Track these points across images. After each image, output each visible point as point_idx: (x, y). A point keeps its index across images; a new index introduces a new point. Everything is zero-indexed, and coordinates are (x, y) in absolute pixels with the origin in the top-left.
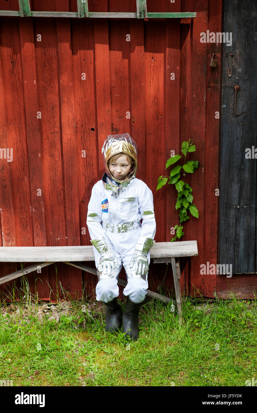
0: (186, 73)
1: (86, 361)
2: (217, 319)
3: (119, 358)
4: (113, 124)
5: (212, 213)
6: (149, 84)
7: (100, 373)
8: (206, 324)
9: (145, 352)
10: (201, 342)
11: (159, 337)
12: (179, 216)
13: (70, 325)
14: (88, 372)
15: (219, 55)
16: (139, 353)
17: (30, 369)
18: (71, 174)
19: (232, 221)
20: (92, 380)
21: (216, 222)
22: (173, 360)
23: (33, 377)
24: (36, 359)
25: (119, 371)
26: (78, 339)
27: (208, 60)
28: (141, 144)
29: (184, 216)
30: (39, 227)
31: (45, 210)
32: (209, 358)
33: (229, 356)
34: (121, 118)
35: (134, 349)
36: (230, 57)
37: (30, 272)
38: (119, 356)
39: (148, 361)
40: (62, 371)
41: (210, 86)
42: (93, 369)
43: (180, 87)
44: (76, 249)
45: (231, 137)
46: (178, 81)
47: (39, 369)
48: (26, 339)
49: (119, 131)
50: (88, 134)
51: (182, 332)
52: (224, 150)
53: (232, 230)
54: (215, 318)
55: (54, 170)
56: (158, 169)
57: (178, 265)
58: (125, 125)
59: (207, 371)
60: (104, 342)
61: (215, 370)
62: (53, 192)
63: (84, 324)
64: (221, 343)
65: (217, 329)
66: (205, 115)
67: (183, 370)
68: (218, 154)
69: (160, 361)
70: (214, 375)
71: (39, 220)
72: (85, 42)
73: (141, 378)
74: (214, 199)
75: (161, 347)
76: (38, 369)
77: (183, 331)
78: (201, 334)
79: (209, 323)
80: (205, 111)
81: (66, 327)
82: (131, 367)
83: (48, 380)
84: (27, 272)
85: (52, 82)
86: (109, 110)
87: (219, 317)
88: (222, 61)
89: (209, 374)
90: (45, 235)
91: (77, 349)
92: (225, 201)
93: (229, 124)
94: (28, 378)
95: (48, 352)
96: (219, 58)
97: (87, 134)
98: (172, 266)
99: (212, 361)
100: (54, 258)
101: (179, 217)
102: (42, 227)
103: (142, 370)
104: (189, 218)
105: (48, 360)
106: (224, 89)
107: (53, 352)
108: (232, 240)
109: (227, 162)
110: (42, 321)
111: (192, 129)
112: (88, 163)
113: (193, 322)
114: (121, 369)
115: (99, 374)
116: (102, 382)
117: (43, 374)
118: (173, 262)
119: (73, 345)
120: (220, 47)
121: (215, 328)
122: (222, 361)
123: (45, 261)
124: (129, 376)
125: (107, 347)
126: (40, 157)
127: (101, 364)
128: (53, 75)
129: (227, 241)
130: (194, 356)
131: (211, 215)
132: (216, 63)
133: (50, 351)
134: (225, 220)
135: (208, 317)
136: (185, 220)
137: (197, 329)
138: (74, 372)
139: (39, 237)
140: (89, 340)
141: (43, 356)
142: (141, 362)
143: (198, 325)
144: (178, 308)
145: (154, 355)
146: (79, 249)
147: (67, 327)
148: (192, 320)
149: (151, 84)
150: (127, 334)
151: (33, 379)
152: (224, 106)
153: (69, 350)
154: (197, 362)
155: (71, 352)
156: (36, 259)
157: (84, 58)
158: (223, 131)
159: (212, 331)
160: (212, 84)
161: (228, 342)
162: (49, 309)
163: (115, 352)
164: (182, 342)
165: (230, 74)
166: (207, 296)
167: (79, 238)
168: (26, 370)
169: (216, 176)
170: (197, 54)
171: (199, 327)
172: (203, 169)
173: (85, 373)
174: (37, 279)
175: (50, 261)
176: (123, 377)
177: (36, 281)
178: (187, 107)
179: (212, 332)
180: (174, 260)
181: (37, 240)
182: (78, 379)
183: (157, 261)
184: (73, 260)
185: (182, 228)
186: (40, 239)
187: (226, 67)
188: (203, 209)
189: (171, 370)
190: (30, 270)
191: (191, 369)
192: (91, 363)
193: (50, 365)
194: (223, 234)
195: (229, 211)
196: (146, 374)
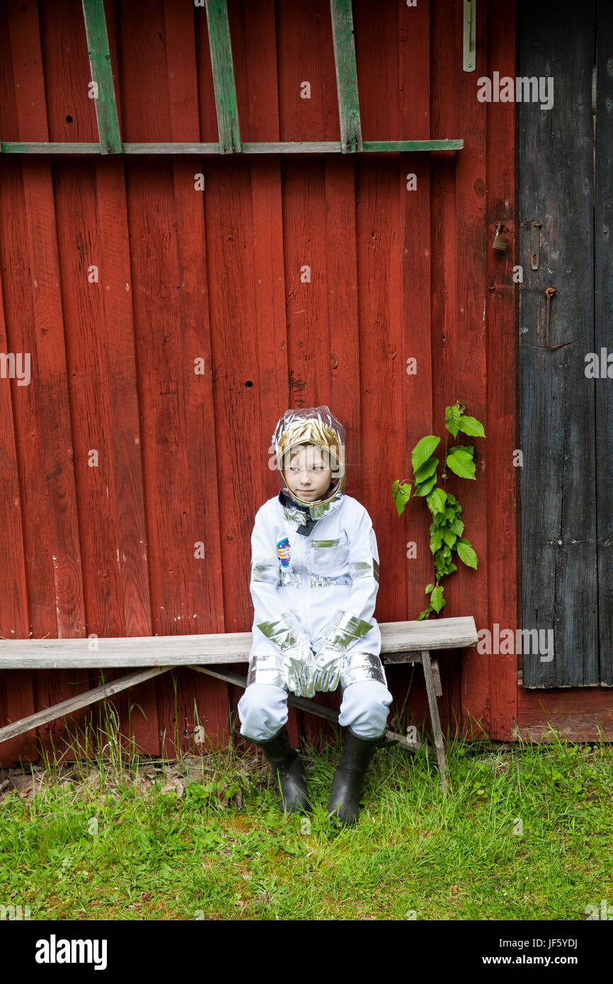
0: (443, 263)
1: (249, 870)
2: (523, 782)
3: (318, 863)
4: (292, 372)
5: (504, 558)
6: (367, 286)
7: (281, 894)
8: (500, 793)
9: (374, 850)
10: (492, 828)
11: (401, 820)
12: (435, 564)
13: (209, 801)
14: (256, 892)
15: (510, 225)
16: (361, 851)
17: (132, 890)
18: (204, 480)
19: (547, 572)
20: (266, 907)
21: (514, 576)
22: (433, 864)
23: (139, 904)
24: (142, 871)
25: (321, 889)
26: (227, 829)
27: (490, 236)
28: (352, 414)
29: (446, 565)
30: (136, 595)
31: (148, 557)
32: (510, 860)
33: (553, 854)
34: (309, 358)
35: (350, 844)
36: (534, 229)
37: (120, 690)
38: (318, 861)
39: (381, 867)
40: (199, 892)
41: (494, 289)
42: (265, 887)
43: (432, 292)
44: (217, 639)
45: (541, 394)
46: (428, 280)
47: (150, 890)
48: (117, 832)
49: (304, 387)
50: (239, 393)
51: (450, 808)
52: (526, 422)
53: (548, 594)
54: (519, 779)
55: (167, 471)
56: (387, 465)
57: (436, 667)
58: (318, 373)
59: (507, 884)
60: (283, 834)
61: (524, 882)
62: (165, 519)
63: (239, 798)
64: (533, 831)
65: (523, 800)
66: (484, 350)
67: (457, 882)
68: (514, 431)
69: (407, 868)
70: (523, 890)
71: (136, 581)
72: (232, 203)
73: (368, 899)
74: (507, 526)
75: (406, 840)
76: (148, 890)
77: (450, 805)
78: (490, 813)
79: (506, 788)
80: (485, 341)
81: (200, 806)
82: (346, 880)
83: (173, 909)
84: (112, 690)
85: (163, 287)
86: (283, 342)
87: (527, 778)
88: (517, 238)
89: (513, 889)
90: (149, 612)
91: (229, 849)
92: (531, 530)
93: (536, 368)
94: (127, 907)
95: (165, 856)
96: (511, 232)
97: (238, 395)
98: (425, 670)
99: (517, 865)
100: (173, 658)
101: (435, 567)
102: (142, 595)
103: (371, 885)
104: (454, 568)
105: (166, 870)
106: (523, 295)
107: (175, 857)
108: (547, 614)
109: (534, 447)
110: (146, 795)
111: (458, 379)
112: (239, 455)
113: (471, 788)
114: (326, 884)
115: (279, 896)
116: (287, 908)
117: (160, 898)
118: (426, 660)
119: (218, 840)
120: (513, 209)
121: (519, 800)
122: (538, 865)
123: (153, 665)
124: (343, 897)
125: (292, 842)
126: (137, 446)
127: (281, 875)
128: (166, 273)
129: (537, 616)
130: (478, 854)
131: (502, 561)
132: (506, 241)
133: (170, 854)
134: (533, 573)
135: (502, 778)
136: (447, 573)
137: (480, 804)
138: (226, 892)
139: (137, 618)
140: (252, 830)
141: (156, 864)
142: (367, 870)
143: (483, 794)
144: (439, 759)
145: (392, 857)
146: (222, 640)
147: (202, 806)
148: (469, 784)
149: (371, 288)
150: (335, 815)
151: (139, 908)
152: (525, 330)
153: (212, 850)
154: (485, 867)
155: (214, 854)
156: (134, 661)
157: (231, 236)
158: (524, 383)
159: (514, 805)
160: (497, 286)
161: (548, 828)
162: (158, 773)
163: (308, 853)
164: (450, 829)
165: (535, 263)
166: (499, 738)
167: (223, 617)
168: (123, 891)
169: (511, 476)
170: (465, 223)
171: (485, 799)
172: (483, 462)
173: (249, 894)
174: (132, 707)
175: (164, 664)
176: (332, 900)
177: (130, 712)
178: (447, 334)
179: (512, 808)
180: (428, 655)
181: (131, 623)
182: (236, 905)
183: (393, 659)
184: (213, 661)
185: (442, 589)
186: (138, 622)
187: (527, 251)
188: (485, 549)
189: (430, 884)
190: (118, 687)
191: (473, 882)
192: (260, 875)
193: (172, 882)
194: (528, 601)
195: (541, 551)
196: (378, 892)
